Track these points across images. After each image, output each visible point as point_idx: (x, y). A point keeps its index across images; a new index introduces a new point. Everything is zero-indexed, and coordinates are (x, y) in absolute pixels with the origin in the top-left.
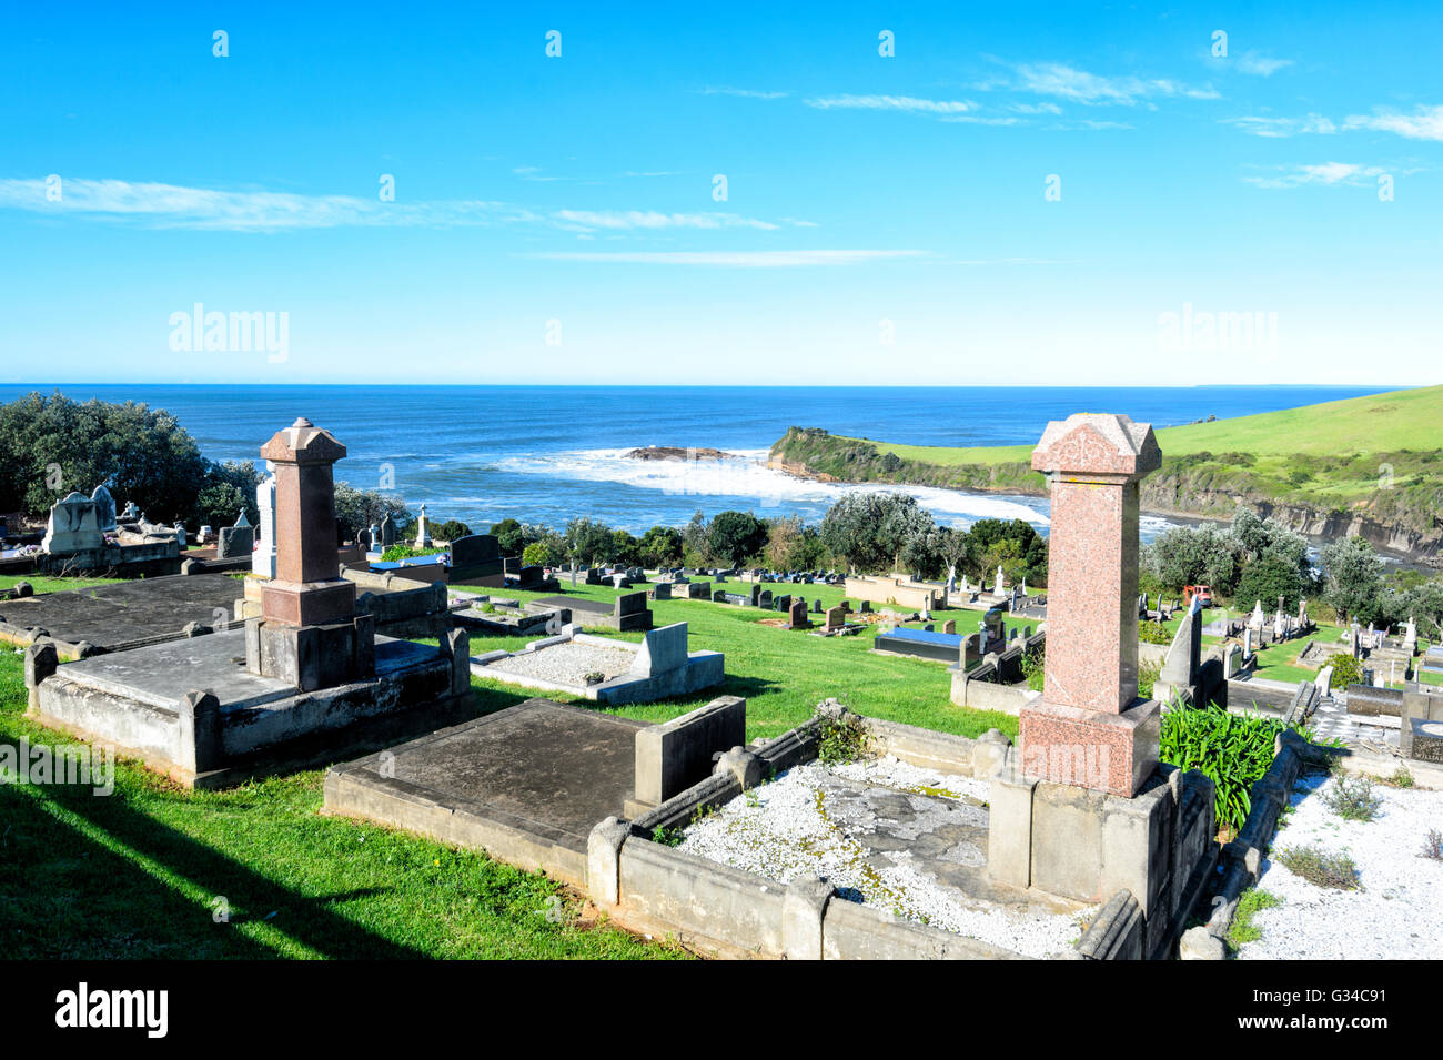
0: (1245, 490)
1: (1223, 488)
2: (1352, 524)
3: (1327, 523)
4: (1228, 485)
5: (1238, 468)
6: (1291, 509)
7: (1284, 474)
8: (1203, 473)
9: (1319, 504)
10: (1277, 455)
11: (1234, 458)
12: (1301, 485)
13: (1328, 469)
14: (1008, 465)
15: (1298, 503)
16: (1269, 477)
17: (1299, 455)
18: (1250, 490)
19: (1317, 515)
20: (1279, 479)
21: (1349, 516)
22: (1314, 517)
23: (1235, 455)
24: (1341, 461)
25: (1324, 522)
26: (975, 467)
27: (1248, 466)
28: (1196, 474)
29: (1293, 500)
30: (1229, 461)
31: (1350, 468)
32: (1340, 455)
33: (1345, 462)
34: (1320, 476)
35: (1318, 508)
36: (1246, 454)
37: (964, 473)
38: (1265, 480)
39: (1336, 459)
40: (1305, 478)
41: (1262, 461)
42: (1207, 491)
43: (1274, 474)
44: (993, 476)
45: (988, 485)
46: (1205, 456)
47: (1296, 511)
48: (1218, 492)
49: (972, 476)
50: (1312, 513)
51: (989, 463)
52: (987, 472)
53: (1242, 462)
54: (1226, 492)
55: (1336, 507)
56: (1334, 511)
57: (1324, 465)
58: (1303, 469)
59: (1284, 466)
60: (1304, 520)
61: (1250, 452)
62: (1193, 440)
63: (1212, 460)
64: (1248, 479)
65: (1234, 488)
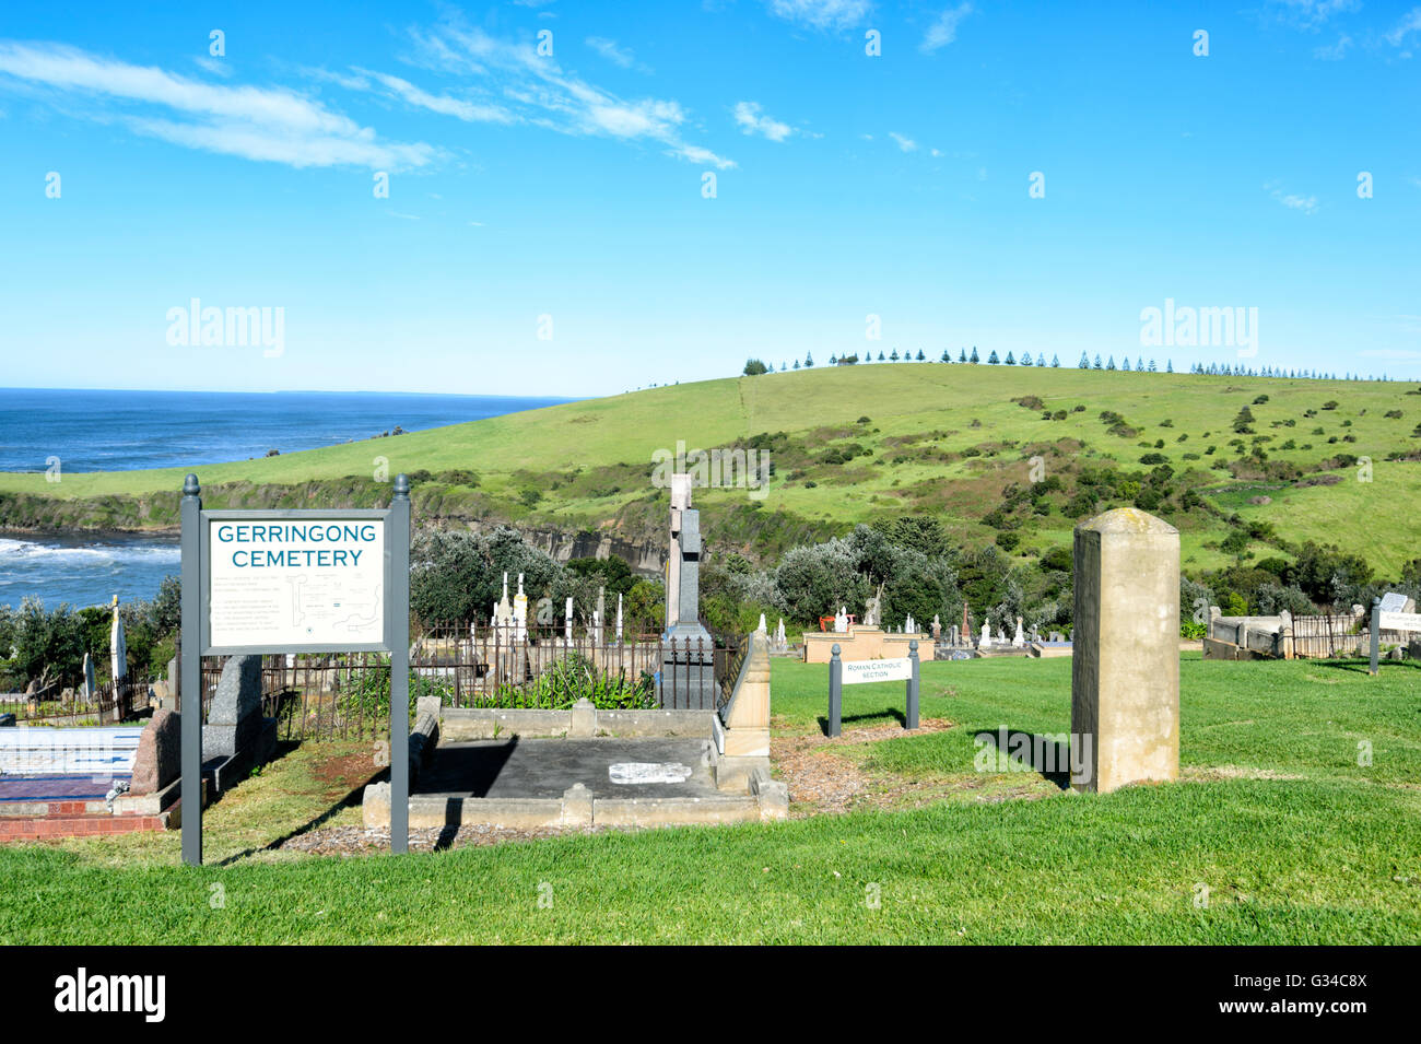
0: (480, 514)
1: (456, 513)
2: (601, 546)
3: (575, 547)
4: (461, 509)
5: (463, 488)
6: (536, 532)
7: (513, 492)
8: (429, 497)
9: (565, 526)
10: (499, 472)
11: (458, 477)
12: (536, 505)
13: (556, 487)
14: (163, 495)
15: (542, 525)
16: (502, 498)
17: (521, 471)
18: (486, 514)
19: (564, 538)
20: (511, 499)
21: (597, 538)
22: (561, 540)
23: (456, 474)
24: (566, 477)
25: (571, 546)
26: (115, 499)
27: (474, 486)
28: (421, 498)
29: (536, 522)
30: (452, 481)
31: (576, 484)
32: (562, 471)
33: (571, 478)
34: (548, 494)
35: (565, 531)
36: (469, 472)
37: (101, 508)
38: (500, 502)
39: (560, 475)
40: (536, 497)
41: (485, 479)
42: (437, 517)
43: (505, 494)
44: (144, 512)
45: (139, 524)
46: (423, 476)
47: (541, 534)
48: (449, 518)
49: (114, 512)
50: (558, 537)
51: (135, 494)
52: (133, 504)
53: (466, 481)
54: (459, 517)
55: (583, 528)
56: (581, 532)
57: (552, 482)
58: (530, 487)
59: (509, 484)
60: (550, 544)
61: (470, 468)
62: (397, 457)
63: (433, 480)
64: (481, 501)
65: (467, 512)
